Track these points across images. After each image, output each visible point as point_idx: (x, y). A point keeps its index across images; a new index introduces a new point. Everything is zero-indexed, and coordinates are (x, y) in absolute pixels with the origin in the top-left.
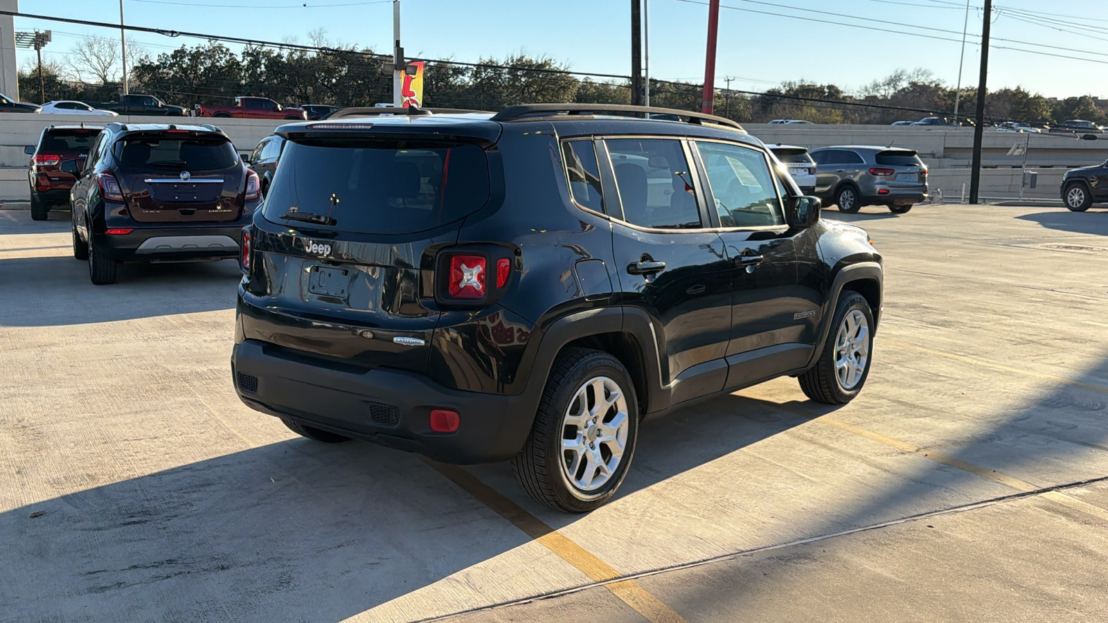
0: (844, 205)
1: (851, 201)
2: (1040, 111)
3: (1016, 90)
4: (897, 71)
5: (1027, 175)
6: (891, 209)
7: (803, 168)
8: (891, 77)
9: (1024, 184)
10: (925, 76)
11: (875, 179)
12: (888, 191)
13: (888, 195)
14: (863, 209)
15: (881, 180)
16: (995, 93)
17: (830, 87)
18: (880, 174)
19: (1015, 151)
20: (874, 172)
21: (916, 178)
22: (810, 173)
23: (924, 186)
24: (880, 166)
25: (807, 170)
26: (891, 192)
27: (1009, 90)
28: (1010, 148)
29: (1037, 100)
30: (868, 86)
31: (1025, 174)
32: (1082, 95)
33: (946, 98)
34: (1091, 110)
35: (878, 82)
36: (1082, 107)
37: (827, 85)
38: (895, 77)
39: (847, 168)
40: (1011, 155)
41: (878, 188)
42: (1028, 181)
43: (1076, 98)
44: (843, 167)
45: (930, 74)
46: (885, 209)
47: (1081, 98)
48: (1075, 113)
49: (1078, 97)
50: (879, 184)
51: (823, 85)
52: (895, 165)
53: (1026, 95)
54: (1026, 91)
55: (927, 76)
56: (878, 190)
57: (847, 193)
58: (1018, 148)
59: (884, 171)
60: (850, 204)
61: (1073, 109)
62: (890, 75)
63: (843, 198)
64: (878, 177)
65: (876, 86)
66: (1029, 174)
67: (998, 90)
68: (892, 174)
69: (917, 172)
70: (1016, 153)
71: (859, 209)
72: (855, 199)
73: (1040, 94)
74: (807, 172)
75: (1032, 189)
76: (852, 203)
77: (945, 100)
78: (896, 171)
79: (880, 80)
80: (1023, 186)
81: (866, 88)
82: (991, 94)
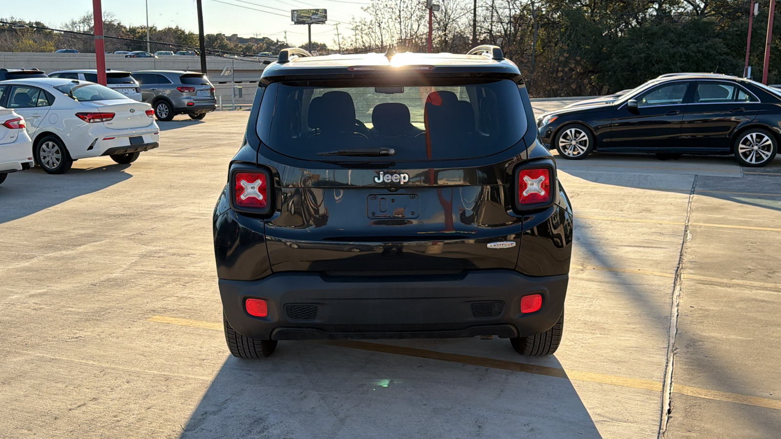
0: (161, 115)
1: (167, 112)
2: (194, 43)
3: (175, 29)
4: (88, 13)
5: (236, 89)
6: (190, 116)
7: (132, 88)
8: (85, 17)
9: (235, 95)
10: (110, 17)
11: (182, 95)
12: (194, 103)
13: (194, 106)
14: (176, 118)
15: (187, 96)
16: (162, 31)
17: (37, 23)
18: (186, 91)
19: (225, 73)
20: (181, 89)
21: (208, 93)
22: (137, 92)
23: (214, 99)
24: (185, 86)
25: (134, 89)
26: (195, 104)
27: (171, 28)
28: (222, 70)
29: (191, 36)
30: (68, 24)
31: (234, 88)
32: (218, 33)
33: (129, 33)
34: (225, 43)
35: (75, 21)
36: (219, 42)
37: (35, 22)
38: (87, 17)
39: (159, 87)
40: (223, 75)
41: (186, 102)
42: (237, 93)
43: (214, 35)
44: (155, 87)
45: (113, 16)
46: (187, 117)
47: (217, 35)
48: (215, 46)
49: (215, 34)
50: (185, 99)
51: (32, 22)
52: (195, 84)
53: (183, 32)
54: (183, 30)
55: (111, 17)
56: (186, 103)
57: (162, 106)
58: (227, 70)
59: (187, 88)
60: (166, 114)
61: (213, 43)
62: (83, 16)
63: (160, 110)
64: (184, 93)
65: (74, 23)
66: (237, 88)
67: (164, 28)
68: (194, 91)
69: (209, 89)
70: (226, 74)
71: (173, 118)
72: (169, 110)
73: (192, 32)
74: (135, 91)
75: (240, 98)
76: (167, 113)
77: (129, 35)
78: (196, 89)
79: (77, 20)
80: (235, 97)
81: (67, 25)
82: (159, 31)
